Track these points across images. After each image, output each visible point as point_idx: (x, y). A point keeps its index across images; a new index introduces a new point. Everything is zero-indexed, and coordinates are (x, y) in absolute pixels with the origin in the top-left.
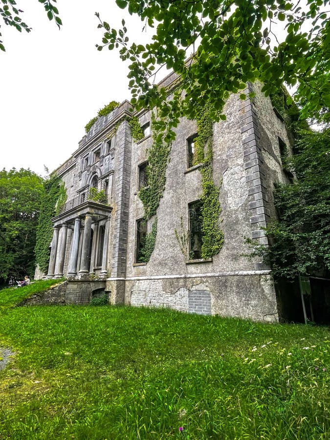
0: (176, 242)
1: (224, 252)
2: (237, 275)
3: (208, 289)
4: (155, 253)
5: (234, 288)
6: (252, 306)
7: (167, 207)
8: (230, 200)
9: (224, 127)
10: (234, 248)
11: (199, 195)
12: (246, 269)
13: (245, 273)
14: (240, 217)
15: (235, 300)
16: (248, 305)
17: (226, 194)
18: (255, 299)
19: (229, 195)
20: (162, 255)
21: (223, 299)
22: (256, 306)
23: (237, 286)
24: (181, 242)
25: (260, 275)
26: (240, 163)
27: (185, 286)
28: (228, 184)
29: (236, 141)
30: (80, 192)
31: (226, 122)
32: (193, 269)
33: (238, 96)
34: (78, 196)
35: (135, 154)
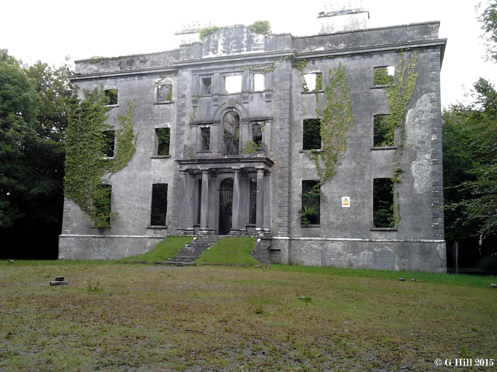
3: (393, 251)
4: (332, 218)
5: (417, 251)
6: (430, 263)
7: (348, 177)
9: (416, 121)
10: (417, 223)
11: (387, 174)
13: (425, 240)
14: (425, 200)
15: (417, 259)
16: (426, 261)
17: (413, 179)
18: (431, 258)
19: (416, 181)
20: (341, 220)
21: (407, 258)
22: (432, 262)
23: (419, 249)
25: (438, 242)
26: (428, 158)
27: (370, 248)
28: (415, 172)
29: (425, 138)
30: (198, 124)
31: (417, 117)
32: (377, 235)
33: (431, 98)
34: (194, 129)
35: (298, 103)
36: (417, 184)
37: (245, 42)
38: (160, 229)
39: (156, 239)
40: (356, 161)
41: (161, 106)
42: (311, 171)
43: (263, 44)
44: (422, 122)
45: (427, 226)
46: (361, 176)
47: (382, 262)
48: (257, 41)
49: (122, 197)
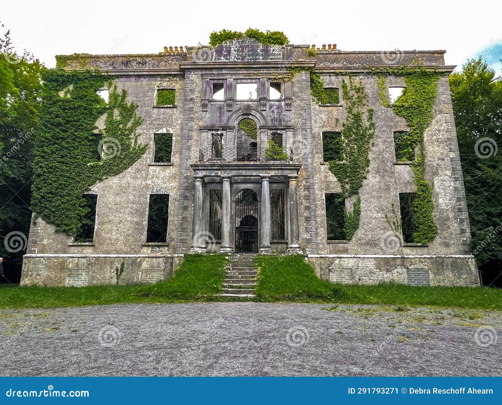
0: (387, 225)
1: (438, 240)
2: (452, 257)
3: (427, 267)
4: (359, 233)
5: (450, 267)
6: (463, 279)
7: (374, 191)
8: (441, 201)
9: (433, 139)
10: (445, 238)
11: (412, 189)
12: (455, 254)
13: (457, 256)
14: (451, 215)
15: (451, 275)
16: (460, 278)
17: (438, 195)
18: (464, 274)
19: (440, 196)
20: (370, 236)
21: (441, 275)
22: (466, 278)
23: (452, 265)
24: (394, 227)
25: (469, 258)
26: (449, 174)
27: (403, 265)
28: (439, 188)
29: (444, 155)
30: (209, 130)
31: (435, 135)
32: (408, 251)
33: (445, 119)
34: (204, 134)
35: (316, 116)
36: (441, 199)
37: (261, 50)
38: (159, 246)
39: (154, 259)
40: (380, 175)
41: (162, 110)
42: (334, 184)
43: (280, 54)
44: (440, 140)
45: (456, 241)
46: (387, 191)
47: (416, 280)
48: (273, 51)
49: (110, 209)
